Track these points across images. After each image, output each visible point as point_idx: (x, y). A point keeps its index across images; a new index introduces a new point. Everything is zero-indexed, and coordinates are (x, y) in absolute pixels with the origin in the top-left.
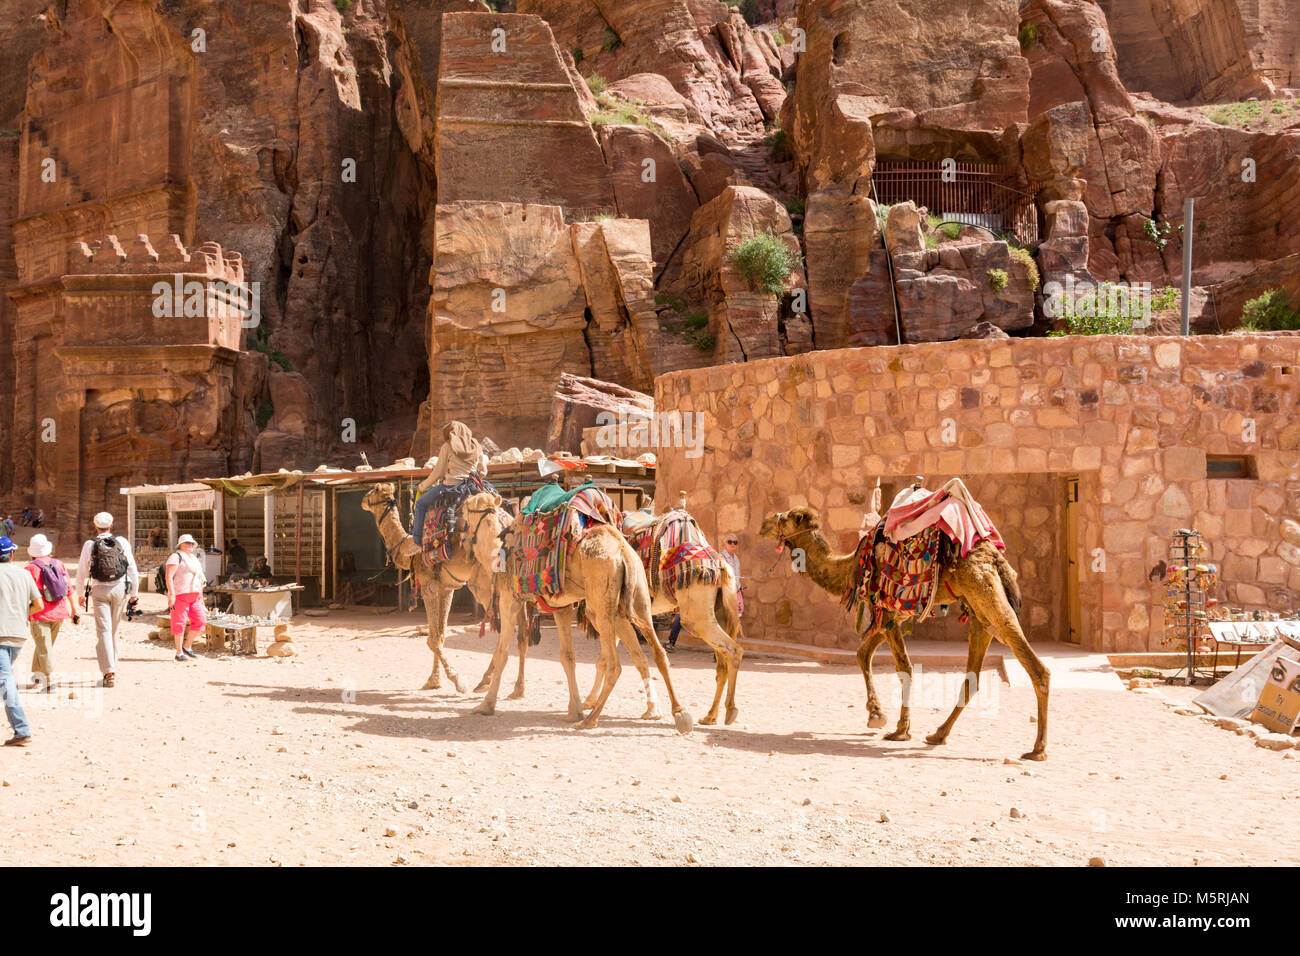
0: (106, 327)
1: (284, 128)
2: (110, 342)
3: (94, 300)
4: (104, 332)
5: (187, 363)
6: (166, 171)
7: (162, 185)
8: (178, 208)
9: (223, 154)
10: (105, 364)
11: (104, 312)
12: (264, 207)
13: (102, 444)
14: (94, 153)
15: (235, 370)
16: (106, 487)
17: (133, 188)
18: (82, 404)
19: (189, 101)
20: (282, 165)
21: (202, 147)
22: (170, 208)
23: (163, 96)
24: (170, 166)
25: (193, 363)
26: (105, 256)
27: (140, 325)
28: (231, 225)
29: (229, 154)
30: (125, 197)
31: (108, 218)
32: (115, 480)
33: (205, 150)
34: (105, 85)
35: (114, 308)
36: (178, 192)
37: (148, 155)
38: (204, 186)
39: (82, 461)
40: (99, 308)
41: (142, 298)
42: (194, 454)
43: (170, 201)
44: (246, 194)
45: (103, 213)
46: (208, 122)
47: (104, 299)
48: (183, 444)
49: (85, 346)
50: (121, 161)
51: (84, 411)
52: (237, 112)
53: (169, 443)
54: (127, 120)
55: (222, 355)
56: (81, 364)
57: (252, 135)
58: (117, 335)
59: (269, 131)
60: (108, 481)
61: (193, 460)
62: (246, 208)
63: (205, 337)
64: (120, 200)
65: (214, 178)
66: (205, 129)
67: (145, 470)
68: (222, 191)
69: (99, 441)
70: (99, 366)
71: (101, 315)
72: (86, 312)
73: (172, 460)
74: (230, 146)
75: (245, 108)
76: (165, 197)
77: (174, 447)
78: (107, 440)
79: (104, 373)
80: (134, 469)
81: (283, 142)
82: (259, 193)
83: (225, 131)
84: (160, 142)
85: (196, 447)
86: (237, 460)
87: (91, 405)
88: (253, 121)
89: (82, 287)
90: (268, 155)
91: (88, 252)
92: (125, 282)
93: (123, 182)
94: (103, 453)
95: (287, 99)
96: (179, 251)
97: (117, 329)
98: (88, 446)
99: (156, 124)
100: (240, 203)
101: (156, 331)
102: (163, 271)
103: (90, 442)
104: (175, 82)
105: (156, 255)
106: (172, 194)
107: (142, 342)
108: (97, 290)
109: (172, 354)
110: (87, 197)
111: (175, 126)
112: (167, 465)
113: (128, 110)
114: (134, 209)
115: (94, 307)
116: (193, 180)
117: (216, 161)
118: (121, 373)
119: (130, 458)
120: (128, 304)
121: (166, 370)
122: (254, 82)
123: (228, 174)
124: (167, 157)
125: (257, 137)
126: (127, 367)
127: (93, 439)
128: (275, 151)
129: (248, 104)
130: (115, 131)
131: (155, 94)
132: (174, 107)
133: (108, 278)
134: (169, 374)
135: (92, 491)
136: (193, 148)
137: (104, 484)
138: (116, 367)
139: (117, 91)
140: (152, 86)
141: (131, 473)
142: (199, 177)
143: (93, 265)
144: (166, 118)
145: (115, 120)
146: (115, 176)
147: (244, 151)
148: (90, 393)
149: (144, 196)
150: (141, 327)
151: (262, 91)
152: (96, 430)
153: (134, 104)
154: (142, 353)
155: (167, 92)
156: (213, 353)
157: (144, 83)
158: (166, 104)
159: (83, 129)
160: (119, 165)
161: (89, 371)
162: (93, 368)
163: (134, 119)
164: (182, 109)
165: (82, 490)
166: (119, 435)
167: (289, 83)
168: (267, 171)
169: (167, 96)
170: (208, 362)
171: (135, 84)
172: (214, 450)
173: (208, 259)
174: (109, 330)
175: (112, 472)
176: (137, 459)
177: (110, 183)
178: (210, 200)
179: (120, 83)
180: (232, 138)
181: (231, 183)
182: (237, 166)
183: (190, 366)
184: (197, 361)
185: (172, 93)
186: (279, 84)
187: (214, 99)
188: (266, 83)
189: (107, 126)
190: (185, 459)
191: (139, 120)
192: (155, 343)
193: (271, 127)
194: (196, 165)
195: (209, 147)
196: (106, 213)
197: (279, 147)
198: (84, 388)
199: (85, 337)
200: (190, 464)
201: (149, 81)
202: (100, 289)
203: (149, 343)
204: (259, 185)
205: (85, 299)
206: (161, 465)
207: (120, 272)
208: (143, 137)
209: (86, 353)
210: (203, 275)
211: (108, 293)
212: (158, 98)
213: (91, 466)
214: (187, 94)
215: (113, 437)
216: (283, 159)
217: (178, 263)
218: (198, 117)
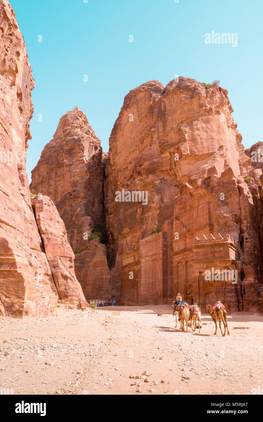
0: (204, 256)
1: (237, 209)
2: (205, 260)
3: (200, 250)
4: (203, 258)
5: (224, 264)
6: (208, 223)
7: (208, 226)
8: (211, 231)
9: (223, 217)
10: (204, 265)
11: (203, 253)
12: (234, 228)
13: (204, 285)
14: (190, 221)
15: (236, 266)
16: (205, 296)
17: (200, 227)
18: (198, 275)
19: (212, 207)
20: (237, 218)
21: (217, 216)
22: (210, 231)
23: (206, 206)
24: (209, 222)
25: (226, 264)
26: (202, 239)
27: (212, 255)
28: (226, 233)
29: (224, 217)
30: (198, 230)
31: (194, 235)
32: (207, 294)
33: (218, 216)
34: (192, 207)
35: (205, 252)
36: (211, 227)
37: (203, 220)
38: (218, 225)
39: (199, 289)
40: (201, 252)
41: (212, 249)
42: (227, 287)
43: (209, 229)
44: (230, 225)
45: (193, 234)
46: (218, 210)
47: (203, 249)
48: (224, 285)
49: (199, 261)
50: (197, 222)
51: (199, 277)
52: (225, 207)
53: (221, 285)
54: (198, 213)
55: (233, 262)
56: (198, 266)
57: (229, 212)
58: (206, 258)
59: (233, 211)
60: (205, 294)
61: (227, 289)
62: (230, 228)
63: (229, 257)
64: (197, 231)
65: (221, 222)
66: (218, 212)
67: (215, 291)
68: (223, 225)
69: (203, 284)
70: (202, 266)
71: (202, 253)
72: (198, 253)
73: (222, 289)
74: (224, 215)
75: (226, 206)
76: (208, 228)
77: (222, 285)
78: (205, 284)
79: (204, 268)
80: (212, 291)
81: (237, 213)
82: (233, 225)
83: (223, 212)
84: (206, 216)
85: (228, 285)
86: (238, 289)
87: (200, 275)
88: (229, 209)
89: (197, 247)
90: (234, 216)
91: (198, 239)
92: (208, 245)
93: (198, 226)
94: (204, 287)
95: (237, 203)
96: (220, 237)
97: (206, 257)
98: (200, 286)
99: (205, 213)
100: (228, 227)
101: (216, 257)
102: (217, 242)
103: (200, 285)
104: (209, 203)
105: (215, 238)
106: (210, 228)
107: (213, 260)
108: (201, 247)
109: (220, 262)
110: (189, 231)
111: (209, 213)
112: (221, 290)
113: (198, 211)
114: (201, 232)
115: (200, 252)
116: (215, 224)
117: (221, 219)
118: (208, 267)
119: (211, 289)
120: (209, 251)
121: (219, 266)
122: (228, 201)
123: (224, 221)
124: (208, 220)
125: (230, 212)
126: (209, 266)
127: (201, 284)
128: (235, 215)
129: (227, 205)
130: (195, 216)
131: (204, 206)
132: (209, 208)
133: (204, 245)
134: (220, 267)
135: (202, 297)
136: (214, 217)
137: (204, 295)
138: (207, 266)
139: (195, 207)
140: (203, 205)
141: (211, 292)
142: (217, 223)
143: (200, 242)
144: (208, 211)
145: (195, 213)
146: (196, 225)
147: (228, 215)
148: (200, 272)
149: (203, 229)
150: (212, 256)
151: (230, 202)
152: (202, 282)
153: (199, 210)
154: (213, 262)
155: (207, 205)
156: (231, 261)
157: (201, 205)
158: (207, 208)
159: (187, 217)
160: (196, 223)
161: (200, 267)
162: (201, 266)
163: (199, 213)
164: (211, 209)
165: (199, 296)
166: (208, 283)
167: (237, 200)
168: (234, 219)
169: (207, 206)
170: (230, 264)
171: (199, 205)
172: (233, 286)
173: (228, 238)
174: (204, 257)
175: (206, 292)
176: (213, 288)
177: (194, 227)
178: (220, 227)
179: (195, 206)
180: (225, 213)
181: (225, 223)
182: (227, 219)
183: (225, 265)
184: (227, 263)
185: (208, 205)
186: (234, 200)
187: (219, 205)
188: (231, 200)
189: (193, 215)
190: (225, 289)
191: (201, 213)
192: (216, 260)
193: (234, 210)
194: (216, 220)
195: (219, 216)
196: (194, 234)
197: (236, 214)
198: (199, 271)
199: (198, 259)
200: (226, 290)
201: (202, 204)
202: (202, 247)
203: (215, 260)
204: (233, 223)
205: (198, 250)
206: (219, 290)
207: (206, 243)
208: (202, 216)
209: (199, 263)
210: (227, 242)
211: (204, 248)
212: (205, 207)
213: (201, 291)
214: (211, 206)
215: (207, 283)
216: (237, 216)
217: (220, 240)
218: (216, 209)
